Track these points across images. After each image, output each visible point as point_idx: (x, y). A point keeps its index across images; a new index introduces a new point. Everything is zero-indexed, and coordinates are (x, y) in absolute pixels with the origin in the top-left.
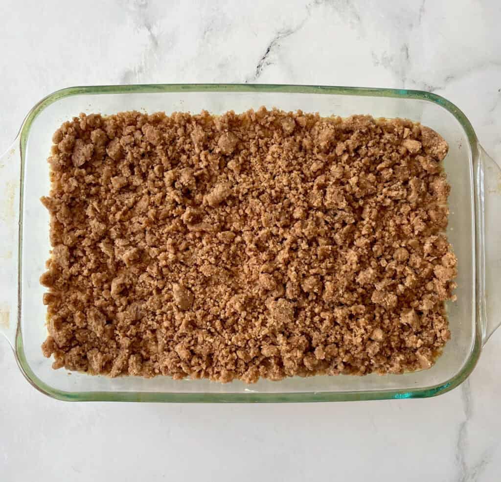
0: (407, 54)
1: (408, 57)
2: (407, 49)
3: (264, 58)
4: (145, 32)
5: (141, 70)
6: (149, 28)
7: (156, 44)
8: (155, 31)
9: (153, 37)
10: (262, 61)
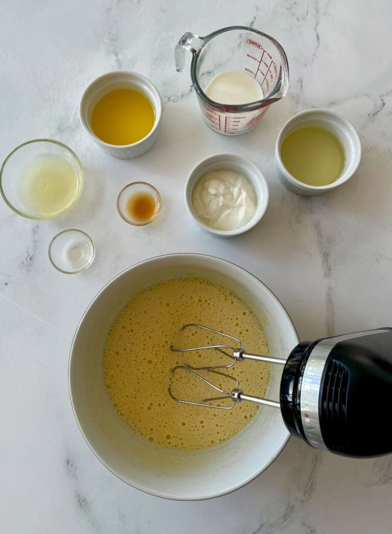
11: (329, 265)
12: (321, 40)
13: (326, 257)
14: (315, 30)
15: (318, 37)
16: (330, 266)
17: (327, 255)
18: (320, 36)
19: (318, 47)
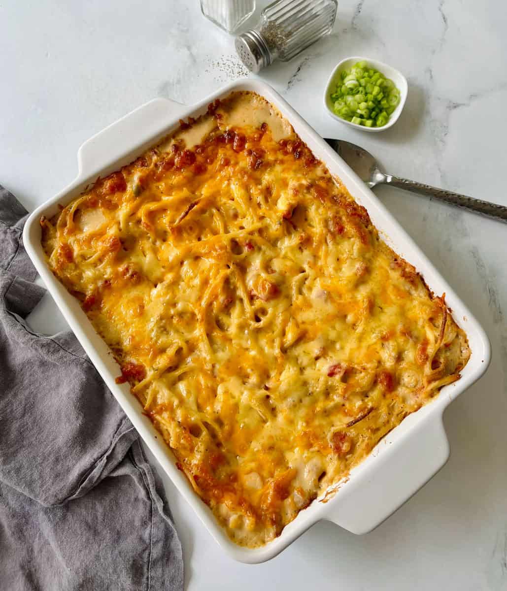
0: (431, 74)
1: (431, 77)
2: (431, 71)
3: (295, 76)
4: (185, 51)
5: (179, 82)
6: (189, 48)
7: (195, 61)
8: (194, 51)
9: (191, 55)
10: (293, 78)
11: (498, 306)
12: (449, 22)
13: (493, 295)
14: (440, 10)
15: (444, 18)
16: (499, 308)
17: (494, 292)
18: (446, 16)
19: (446, 30)
